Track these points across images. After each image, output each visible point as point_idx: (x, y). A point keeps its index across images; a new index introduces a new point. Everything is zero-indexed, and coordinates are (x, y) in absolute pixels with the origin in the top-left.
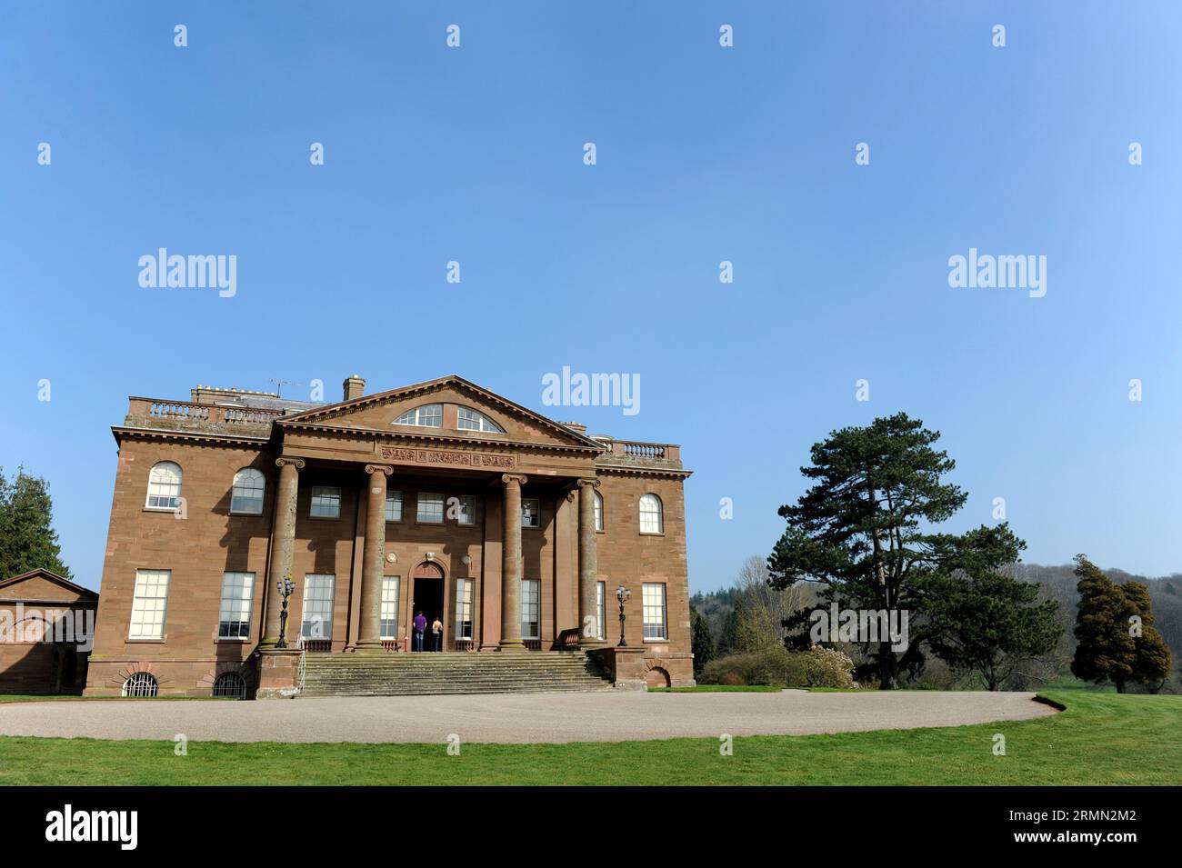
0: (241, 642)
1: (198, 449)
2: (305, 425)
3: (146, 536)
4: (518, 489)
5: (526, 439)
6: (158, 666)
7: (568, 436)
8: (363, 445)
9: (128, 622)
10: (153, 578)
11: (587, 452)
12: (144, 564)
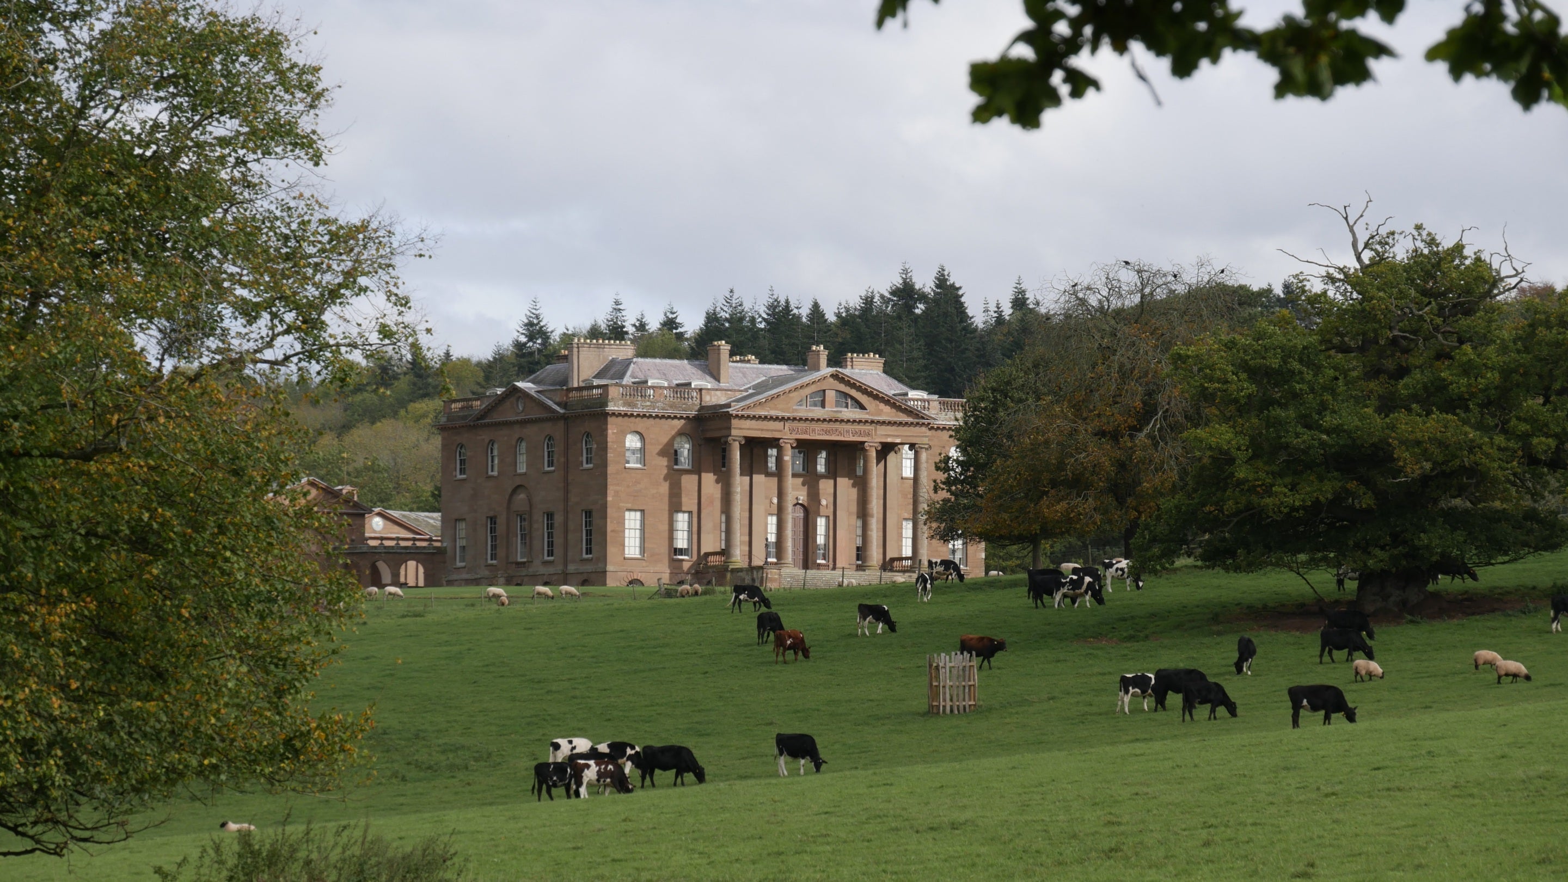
0: (683, 560)
1: (651, 421)
2: (746, 414)
3: (628, 486)
4: (874, 454)
5: (880, 415)
6: (644, 575)
7: (911, 412)
8: (779, 425)
9: (624, 545)
10: (633, 513)
12: (629, 506)
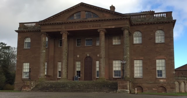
2: (44, 23)
4: (103, 34)
8: (60, 26)
9: (22, 74)
11: (124, 19)
12: (24, 61)
